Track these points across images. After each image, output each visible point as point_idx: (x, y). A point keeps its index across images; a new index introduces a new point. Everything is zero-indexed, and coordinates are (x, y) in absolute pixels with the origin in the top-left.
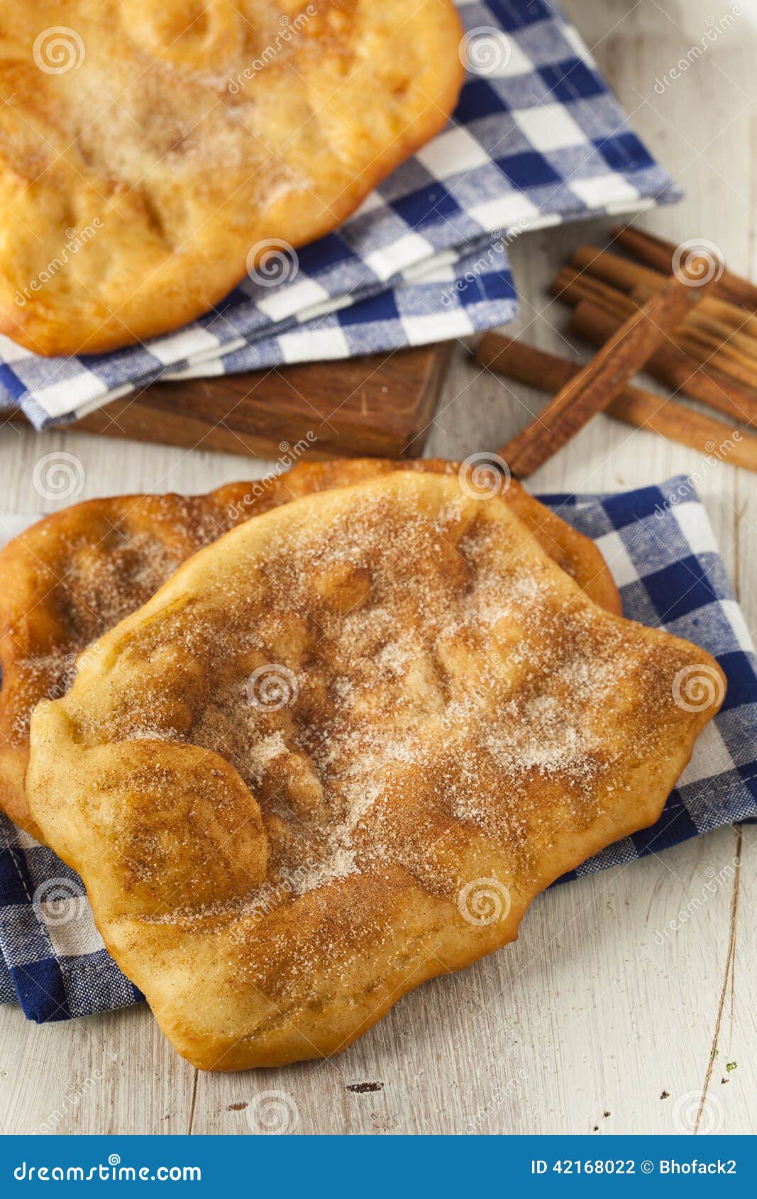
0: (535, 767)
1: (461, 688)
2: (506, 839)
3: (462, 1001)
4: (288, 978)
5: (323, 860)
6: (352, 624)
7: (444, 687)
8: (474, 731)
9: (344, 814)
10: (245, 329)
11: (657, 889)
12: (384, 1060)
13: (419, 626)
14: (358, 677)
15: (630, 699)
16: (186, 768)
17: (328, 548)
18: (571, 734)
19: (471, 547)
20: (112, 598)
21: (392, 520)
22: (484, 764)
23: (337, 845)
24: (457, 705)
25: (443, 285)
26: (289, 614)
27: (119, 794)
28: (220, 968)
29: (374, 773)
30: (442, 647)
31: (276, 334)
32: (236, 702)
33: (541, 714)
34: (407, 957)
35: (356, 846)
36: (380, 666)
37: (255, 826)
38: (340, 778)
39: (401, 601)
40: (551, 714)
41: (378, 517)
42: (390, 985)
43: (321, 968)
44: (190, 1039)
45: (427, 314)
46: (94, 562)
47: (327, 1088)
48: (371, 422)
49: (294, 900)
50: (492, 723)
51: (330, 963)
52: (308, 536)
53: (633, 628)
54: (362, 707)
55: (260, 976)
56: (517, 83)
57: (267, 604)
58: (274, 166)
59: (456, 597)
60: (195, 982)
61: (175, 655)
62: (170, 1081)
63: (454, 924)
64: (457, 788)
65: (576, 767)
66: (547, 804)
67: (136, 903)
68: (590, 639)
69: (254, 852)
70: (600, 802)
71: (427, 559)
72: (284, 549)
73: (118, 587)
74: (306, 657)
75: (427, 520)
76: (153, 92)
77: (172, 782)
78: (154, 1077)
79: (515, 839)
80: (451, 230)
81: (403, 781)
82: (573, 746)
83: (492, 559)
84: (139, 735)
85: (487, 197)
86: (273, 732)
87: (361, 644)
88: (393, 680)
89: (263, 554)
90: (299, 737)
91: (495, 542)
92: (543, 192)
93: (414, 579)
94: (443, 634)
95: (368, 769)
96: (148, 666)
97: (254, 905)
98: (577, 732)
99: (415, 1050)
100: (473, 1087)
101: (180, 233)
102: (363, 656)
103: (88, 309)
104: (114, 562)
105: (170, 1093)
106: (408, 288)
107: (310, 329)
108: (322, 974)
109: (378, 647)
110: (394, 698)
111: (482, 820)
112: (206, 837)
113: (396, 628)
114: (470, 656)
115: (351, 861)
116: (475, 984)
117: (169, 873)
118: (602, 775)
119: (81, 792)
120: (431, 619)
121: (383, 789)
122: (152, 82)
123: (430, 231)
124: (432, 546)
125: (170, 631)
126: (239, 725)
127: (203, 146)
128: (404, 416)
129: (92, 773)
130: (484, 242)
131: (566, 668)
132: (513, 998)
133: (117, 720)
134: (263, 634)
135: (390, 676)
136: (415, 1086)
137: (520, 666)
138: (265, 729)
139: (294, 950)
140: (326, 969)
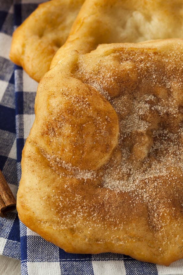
4: (70, 213)
9: (145, 171)
16: (97, 108)
27: (65, 99)
28: (49, 190)
43: (85, 219)
49: (99, 187)
51: (90, 220)
55: (61, 204)
60: (37, 187)
61: (131, 67)
63: (148, 243)
69: (99, 157)
96: (118, 64)
108: (84, 221)
117: (59, 140)
119: (55, 89)
121: (166, 174)
125: (138, 58)
129: (64, 85)
133: (91, 75)
139: (81, 205)
140: (87, 221)
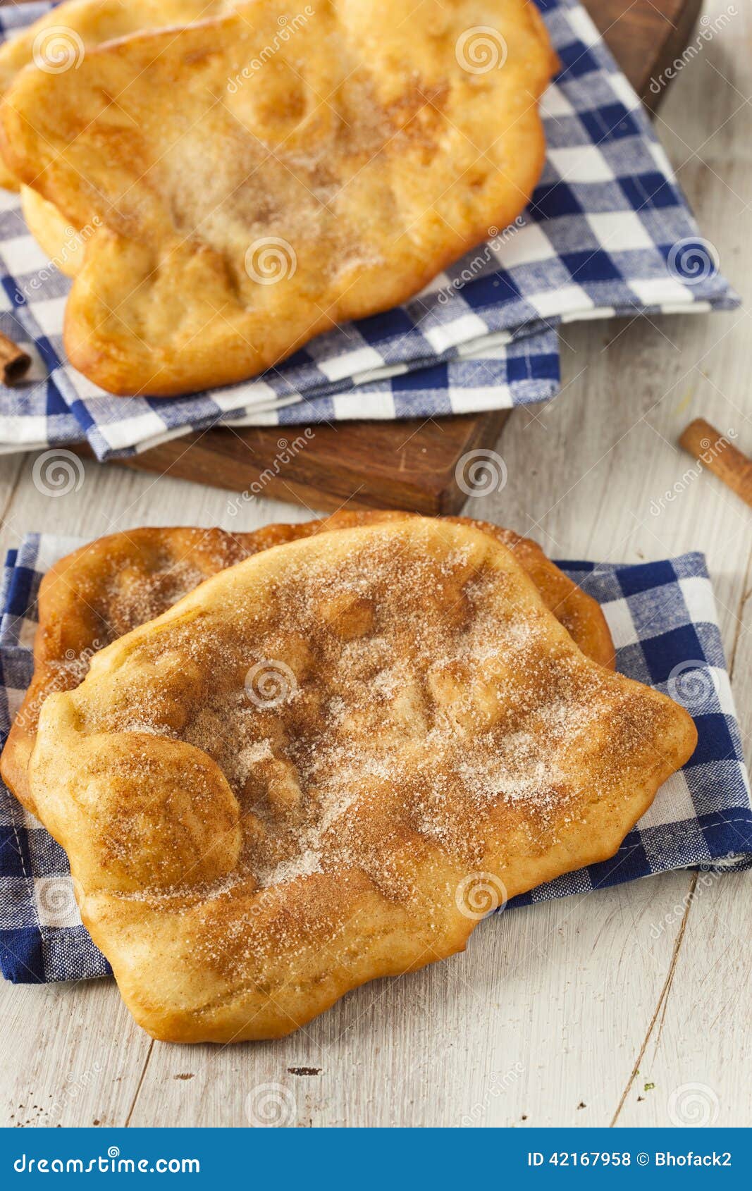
0: (501, 795)
1: (444, 717)
2: (463, 857)
3: (409, 1004)
4: (240, 960)
5: (292, 858)
6: (352, 649)
7: (429, 715)
8: (449, 757)
9: (317, 819)
10: (302, 385)
11: (609, 921)
12: (326, 1049)
13: (413, 657)
14: (350, 698)
15: (598, 740)
16: (170, 760)
17: (339, 578)
18: (540, 768)
19: (474, 591)
20: (145, 614)
21: (400, 559)
22: (453, 787)
23: (306, 846)
24: (439, 732)
25: (493, 363)
26: (292, 634)
27: (105, 777)
28: (177, 945)
29: (350, 785)
30: (433, 678)
31: (332, 393)
32: (232, 708)
33: (515, 747)
34: (355, 954)
35: (323, 849)
36: (372, 689)
37: (230, 820)
38: (319, 787)
39: (400, 632)
40: (525, 749)
41: (388, 554)
42: (336, 977)
43: (272, 954)
44: (146, 1009)
45: (474, 387)
46: (134, 581)
47: (269, 1068)
48: (406, 479)
49: (258, 891)
50: (468, 752)
51: (281, 951)
52: (321, 566)
53: (615, 678)
54: (350, 725)
55: (214, 956)
56: (596, 190)
57: (274, 624)
58: (349, 243)
59: (452, 634)
60: (154, 955)
61: (179, 660)
62: (127, 1048)
63: (405, 929)
64: (425, 806)
65: (538, 798)
66: (505, 828)
67: (110, 879)
68: (572, 684)
69: (227, 843)
70: (557, 832)
71: (429, 596)
72: (298, 576)
73: (152, 606)
74: (305, 676)
75: (434, 563)
76: (246, 166)
77: (154, 772)
78: (113, 1043)
79: (472, 858)
80: (507, 313)
81: (376, 794)
82: (539, 779)
83: (492, 603)
84: (135, 728)
85: (547, 286)
86: (263, 739)
87: (357, 668)
88: (381, 703)
89: (277, 578)
90: (289, 747)
91: (498, 589)
92: (600, 287)
93: (414, 613)
94: (434, 666)
95: (346, 781)
96: (152, 667)
97: (220, 892)
98: (547, 767)
99: (356, 1043)
100: (404, 1081)
101: (254, 294)
102: (358, 678)
103: (157, 354)
104: (152, 583)
105: (125, 1058)
106: (461, 363)
107: (364, 392)
108: (272, 960)
109: (373, 672)
110: (381, 719)
111: (445, 837)
112: (179, 823)
113: (392, 656)
114: (456, 688)
115: (317, 861)
116: (422, 990)
117: (142, 853)
118: (562, 807)
119: (72, 774)
120: (426, 651)
121: (355, 800)
122: (247, 158)
123: (489, 313)
124: (436, 586)
125: (178, 639)
126: (232, 729)
127: (287, 220)
128: (438, 475)
129: (84, 757)
130: (539, 327)
131: (545, 707)
132: (456, 1006)
133: (117, 714)
134: (266, 650)
135: (380, 699)
136: (350, 1074)
137: (501, 702)
138: (255, 737)
139: (249, 936)
140: (277, 956)
